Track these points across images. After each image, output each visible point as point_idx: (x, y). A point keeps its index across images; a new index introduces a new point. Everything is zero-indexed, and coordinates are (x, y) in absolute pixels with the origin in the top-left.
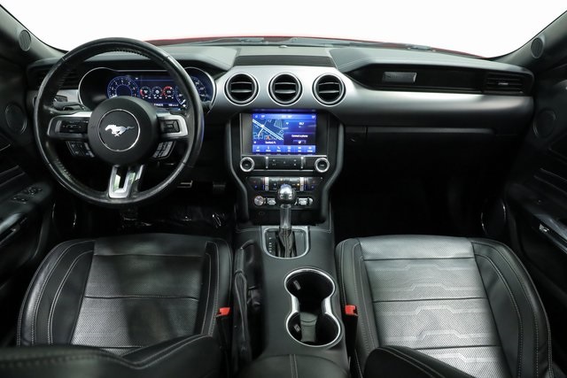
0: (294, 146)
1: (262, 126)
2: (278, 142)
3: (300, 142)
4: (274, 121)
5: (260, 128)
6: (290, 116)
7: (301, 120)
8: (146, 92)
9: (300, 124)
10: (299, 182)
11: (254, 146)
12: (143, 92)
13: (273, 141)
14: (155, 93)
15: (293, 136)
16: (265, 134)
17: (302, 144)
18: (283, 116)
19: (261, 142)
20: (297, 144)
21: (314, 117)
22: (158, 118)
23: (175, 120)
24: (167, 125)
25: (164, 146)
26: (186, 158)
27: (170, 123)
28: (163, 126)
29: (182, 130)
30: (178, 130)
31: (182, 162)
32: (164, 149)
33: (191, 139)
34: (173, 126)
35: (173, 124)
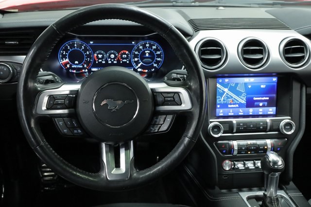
0: (256, 109)
1: (226, 90)
2: (241, 105)
3: (261, 104)
4: (237, 84)
5: (224, 92)
6: (252, 80)
7: (263, 83)
8: (100, 56)
9: (262, 86)
10: (267, 145)
11: (217, 110)
12: (97, 57)
13: (236, 104)
14: (109, 57)
15: (255, 99)
16: (228, 98)
17: (263, 106)
18: (246, 80)
19: (225, 106)
20: (258, 106)
21: (275, 79)
22: (152, 89)
23: (175, 93)
24: (165, 97)
25: (162, 120)
26: (191, 133)
27: (169, 95)
28: (160, 99)
29: (184, 103)
30: (179, 103)
31: (186, 136)
32: (162, 123)
33: (196, 112)
34: (174, 98)
35: (173, 97)
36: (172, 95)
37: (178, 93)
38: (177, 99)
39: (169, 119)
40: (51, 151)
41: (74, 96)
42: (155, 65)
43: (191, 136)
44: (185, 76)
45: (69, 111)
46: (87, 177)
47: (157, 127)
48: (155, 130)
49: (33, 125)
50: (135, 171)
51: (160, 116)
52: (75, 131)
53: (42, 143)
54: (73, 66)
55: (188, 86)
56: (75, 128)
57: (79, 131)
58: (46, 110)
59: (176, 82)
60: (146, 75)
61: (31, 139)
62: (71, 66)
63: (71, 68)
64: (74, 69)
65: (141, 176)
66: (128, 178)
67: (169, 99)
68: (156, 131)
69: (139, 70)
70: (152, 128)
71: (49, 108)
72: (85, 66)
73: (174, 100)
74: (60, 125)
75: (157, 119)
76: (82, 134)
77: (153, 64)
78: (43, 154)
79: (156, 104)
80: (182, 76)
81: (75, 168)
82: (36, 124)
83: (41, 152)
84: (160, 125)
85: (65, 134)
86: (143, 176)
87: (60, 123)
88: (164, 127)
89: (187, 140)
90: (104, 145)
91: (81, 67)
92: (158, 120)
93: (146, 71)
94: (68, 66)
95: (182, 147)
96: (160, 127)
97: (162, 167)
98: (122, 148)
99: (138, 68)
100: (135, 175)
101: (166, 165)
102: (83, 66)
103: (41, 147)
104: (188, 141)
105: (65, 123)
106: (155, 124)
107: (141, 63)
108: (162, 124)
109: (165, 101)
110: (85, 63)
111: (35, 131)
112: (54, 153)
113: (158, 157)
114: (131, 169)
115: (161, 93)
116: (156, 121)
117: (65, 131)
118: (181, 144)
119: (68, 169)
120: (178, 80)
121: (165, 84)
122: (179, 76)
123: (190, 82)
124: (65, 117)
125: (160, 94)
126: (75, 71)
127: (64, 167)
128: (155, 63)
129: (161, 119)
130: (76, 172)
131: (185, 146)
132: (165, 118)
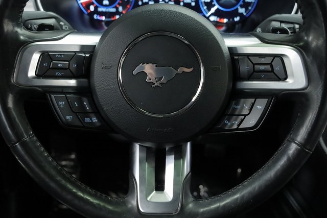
22: (230, 49)
23: (275, 56)
24: (254, 65)
25: (247, 108)
26: (302, 134)
27: (263, 60)
28: (245, 68)
29: (293, 76)
30: (282, 76)
31: (293, 141)
32: (245, 112)
33: (316, 95)
34: (272, 67)
35: (271, 64)
36: (268, 60)
37: (281, 57)
38: (277, 68)
39: (260, 106)
40: (42, 153)
41: (87, 55)
42: (242, 10)
43: (303, 142)
44: (297, 26)
45: (78, 83)
46: (102, 204)
47: (235, 120)
48: (233, 125)
49: (10, 104)
50: (191, 199)
51: (242, 100)
52: (87, 120)
53: (26, 138)
54: (100, 9)
55: (301, 44)
56: (86, 114)
57: (95, 120)
58: (34, 78)
59: (278, 36)
60: (224, 28)
61: (6, 128)
62: (96, 8)
63: (96, 11)
64: (101, 14)
65: (202, 210)
66: (177, 210)
67: (262, 68)
68: (235, 127)
69: (213, 18)
70: (226, 122)
71: (41, 74)
72: (120, 9)
73: (272, 71)
74: (59, 106)
75: (237, 104)
76: (99, 124)
77: (237, 9)
78: (26, 158)
79: (236, 76)
80: (291, 26)
81: (83, 186)
82: (16, 102)
83: (22, 152)
84: (243, 117)
85: (68, 124)
86: (205, 209)
87: (60, 103)
88: (251, 121)
89: (293, 148)
90: (137, 148)
91: (114, 10)
92: (239, 107)
93: (225, 21)
94: (92, 8)
95: (283, 162)
96: (242, 120)
97: (242, 197)
98: (170, 154)
99: (210, 16)
100: (191, 205)
101: (250, 193)
102: (117, 9)
103: (24, 145)
104: (296, 149)
105: (69, 105)
106: (232, 115)
107: (217, 7)
108: (245, 116)
109: (254, 71)
110: (119, 4)
111: (14, 114)
112: (46, 157)
113: (239, 171)
114: (185, 195)
115: (248, 56)
116: (235, 109)
117: (68, 117)
118: (282, 155)
119: (69, 186)
120: (283, 31)
121: (256, 39)
122: (284, 26)
123: (308, 36)
124: (69, 93)
125: (246, 58)
126: (103, 18)
127: (63, 182)
128: (242, 6)
129: (245, 105)
130: (83, 192)
131: (289, 159)
132: (253, 104)
